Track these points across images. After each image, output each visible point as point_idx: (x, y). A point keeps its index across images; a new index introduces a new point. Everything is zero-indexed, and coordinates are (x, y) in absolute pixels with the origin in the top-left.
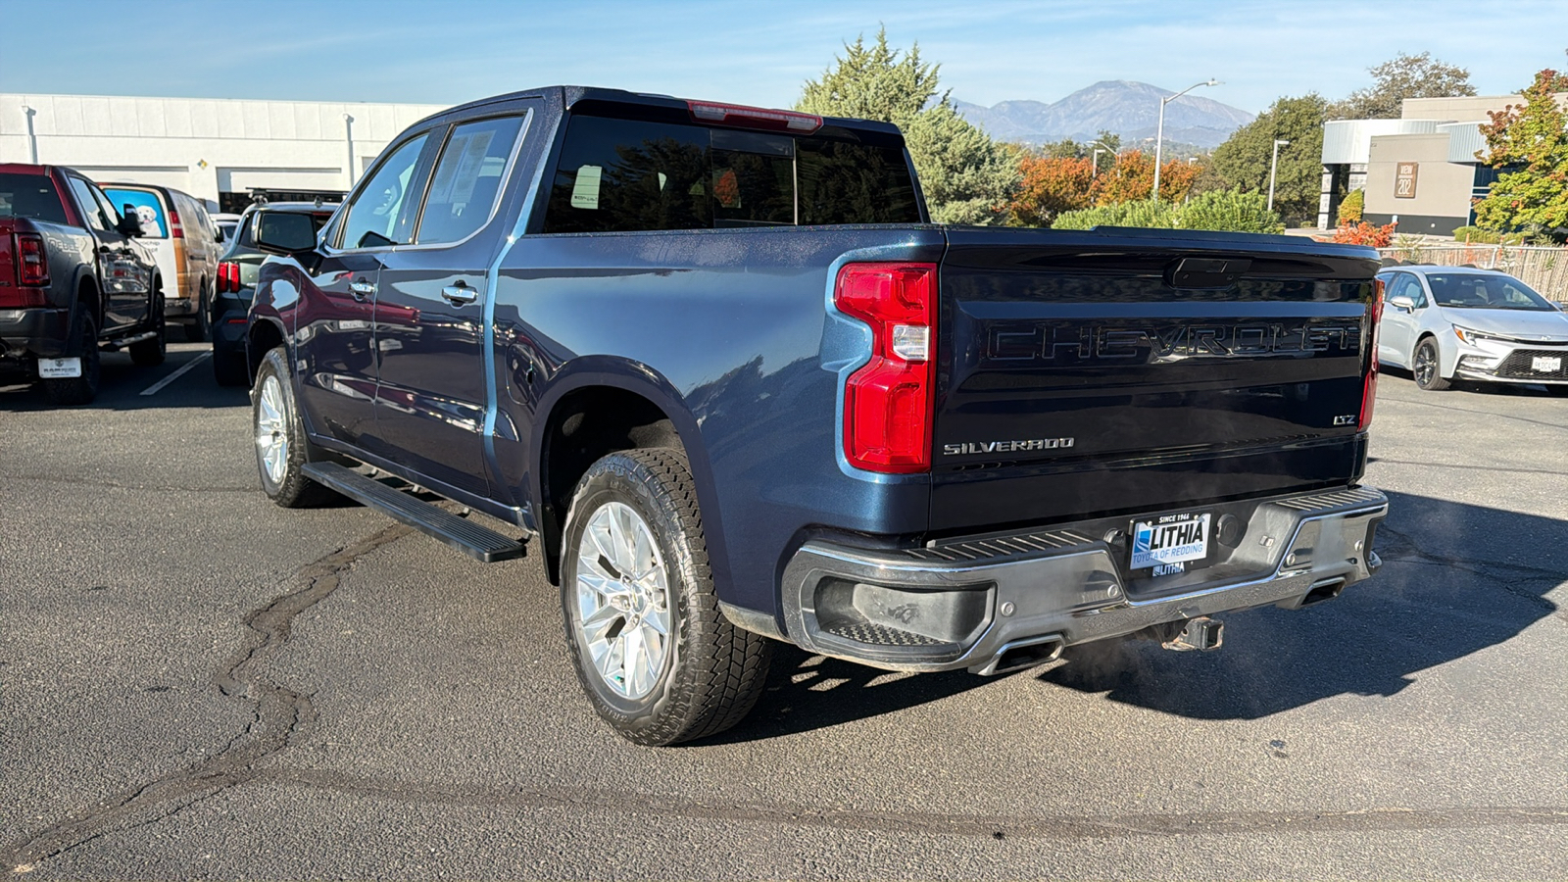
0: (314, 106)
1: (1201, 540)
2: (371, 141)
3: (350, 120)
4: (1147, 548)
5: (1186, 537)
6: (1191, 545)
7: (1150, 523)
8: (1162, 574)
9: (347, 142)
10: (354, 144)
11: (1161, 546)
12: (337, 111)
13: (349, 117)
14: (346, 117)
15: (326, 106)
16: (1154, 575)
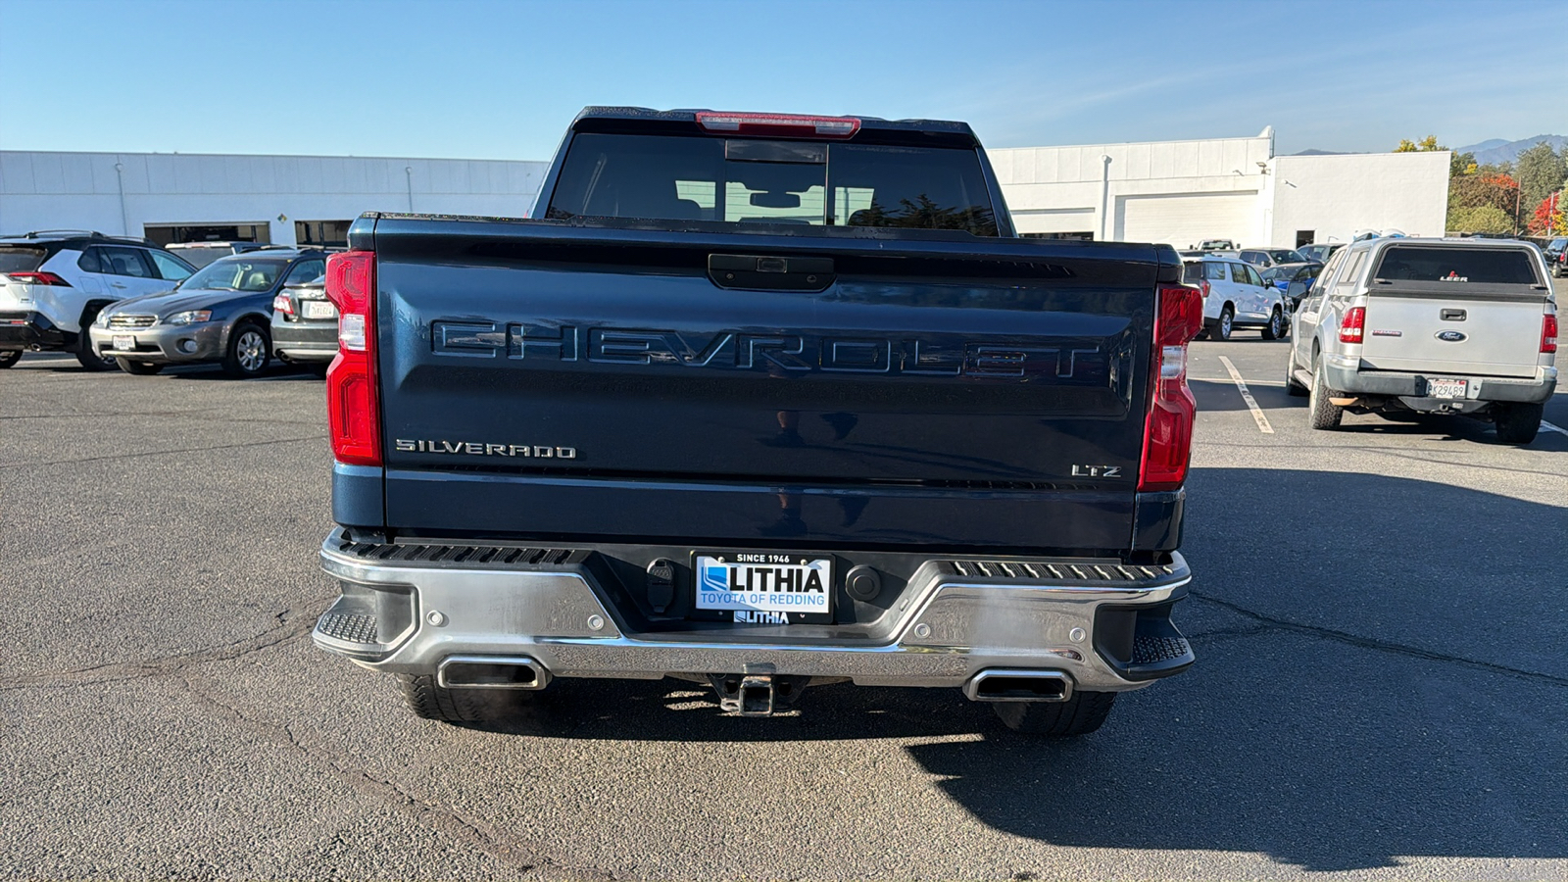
0: (1076, 149)
1: (821, 590)
2: (1126, 180)
3: (1108, 160)
4: (725, 589)
5: (793, 582)
6: (802, 594)
7: (721, 558)
8: (749, 620)
9: (1103, 183)
10: (1110, 184)
11: (750, 587)
12: (1096, 153)
13: (1108, 157)
14: (1105, 158)
15: (1087, 149)
16: (736, 620)
